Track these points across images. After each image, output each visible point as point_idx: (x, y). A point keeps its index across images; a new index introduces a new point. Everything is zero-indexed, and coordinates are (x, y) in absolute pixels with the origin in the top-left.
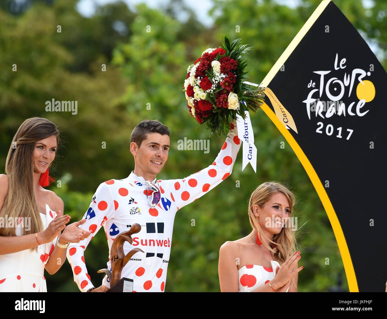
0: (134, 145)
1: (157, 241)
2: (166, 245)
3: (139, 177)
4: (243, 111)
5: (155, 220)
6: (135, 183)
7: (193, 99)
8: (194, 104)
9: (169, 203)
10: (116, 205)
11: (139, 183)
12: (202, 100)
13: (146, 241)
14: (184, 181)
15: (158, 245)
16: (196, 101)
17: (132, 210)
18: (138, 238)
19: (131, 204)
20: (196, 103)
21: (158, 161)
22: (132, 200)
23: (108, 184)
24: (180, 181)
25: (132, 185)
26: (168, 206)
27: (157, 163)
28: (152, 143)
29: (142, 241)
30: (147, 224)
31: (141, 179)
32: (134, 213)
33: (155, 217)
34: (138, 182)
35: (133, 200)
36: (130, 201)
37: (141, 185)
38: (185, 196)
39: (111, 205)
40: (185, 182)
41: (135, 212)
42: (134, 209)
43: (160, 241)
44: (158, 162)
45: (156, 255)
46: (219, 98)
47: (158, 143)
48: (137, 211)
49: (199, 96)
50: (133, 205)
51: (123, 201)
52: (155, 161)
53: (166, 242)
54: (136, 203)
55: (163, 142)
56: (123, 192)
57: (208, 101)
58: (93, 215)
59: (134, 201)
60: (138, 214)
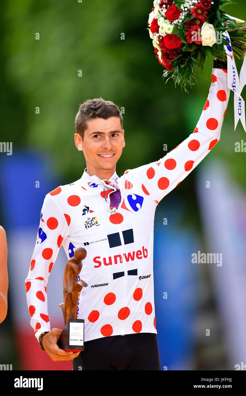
0: (78, 137)
1: (125, 255)
2: (140, 256)
3: (92, 177)
4: (222, 47)
5: (119, 229)
6: (89, 184)
7: (157, 35)
8: (159, 41)
9: (140, 200)
10: (68, 219)
11: (94, 184)
12: (168, 35)
13: (110, 258)
14: (158, 164)
15: (127, 260)
16: (161, 38)
17: (87, 222)
18: (99, 257)
19: (85, 214)
20: (162, 40)
21: (106, 154)
22: (86, 209)
23: (52, 194)
24: (153, 165)
25: (85, 188)
26: (138, 205)
27: (106, 156)
28: (94, 133)
29: (105, 259)
30: (108, 236)
31: (95, 179)
32: (90, 225)
33: (118, 224)
34: (92, 183)
35: (88, 208)
36: (84, 210)
37: (97, 186)
38: (163, 183)
39: (61, 221)
40: (160, 165)
41: (92, 225)
42: (90, 220)
43: (129, 254)
44: (108, 155)
45: (126, 273)
46: (189, 30)
47: (101, 131)
48: (95, 221)
49: (164, 29)
50: (88, 215)
51: (75, 212)
52: (103, 155)
53: (139, 253)
54: (91, 212)
55: (109, 129)
56: (74, 201)
57: (176, 35)
58: (43, 237)
59: (89, 210)
60: (95, 226)
